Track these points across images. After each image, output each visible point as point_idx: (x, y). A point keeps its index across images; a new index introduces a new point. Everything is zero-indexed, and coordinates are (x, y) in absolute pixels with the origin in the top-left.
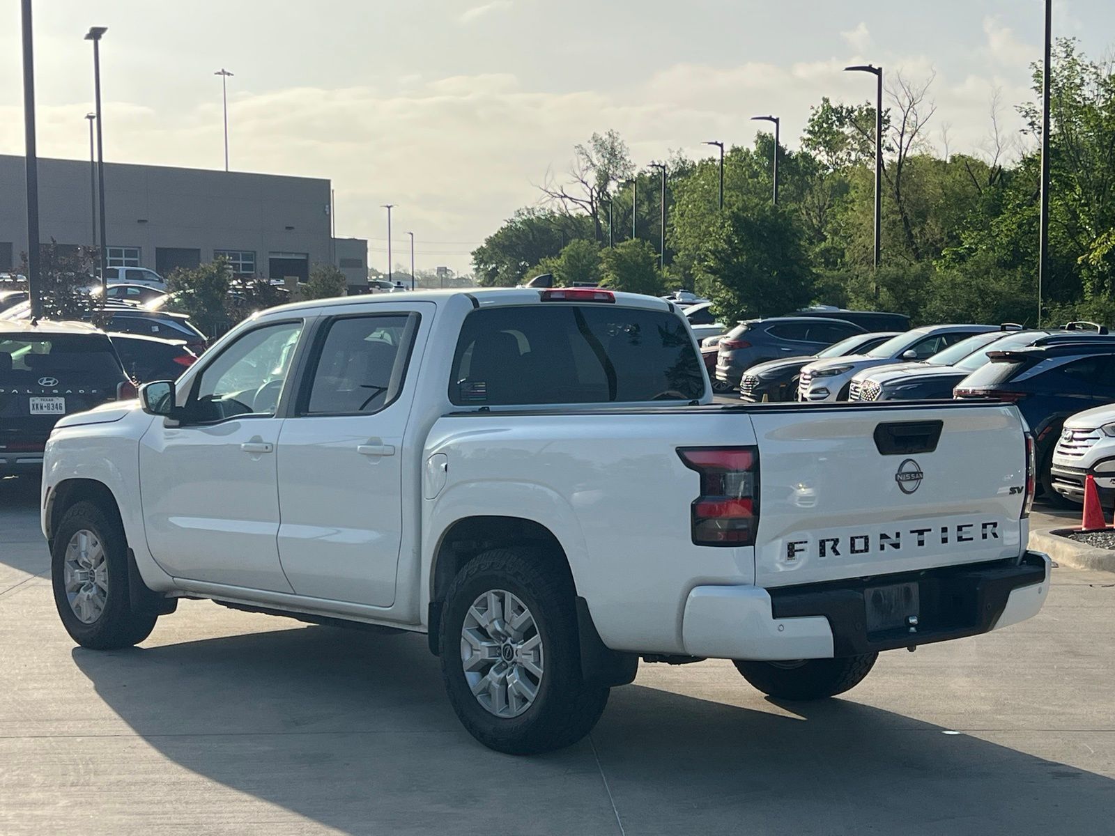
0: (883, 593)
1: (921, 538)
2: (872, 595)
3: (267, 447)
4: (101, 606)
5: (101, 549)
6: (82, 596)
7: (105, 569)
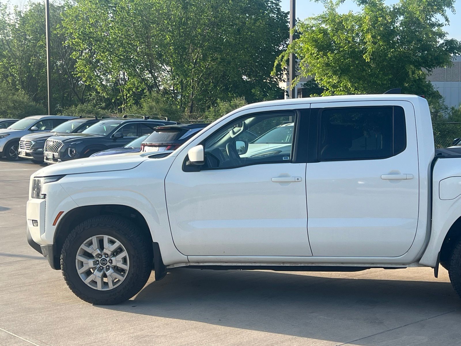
3: (298, 179)
4: (120, 278)
5: (120, 245)
6: (97, 275)
7: (126, 256)
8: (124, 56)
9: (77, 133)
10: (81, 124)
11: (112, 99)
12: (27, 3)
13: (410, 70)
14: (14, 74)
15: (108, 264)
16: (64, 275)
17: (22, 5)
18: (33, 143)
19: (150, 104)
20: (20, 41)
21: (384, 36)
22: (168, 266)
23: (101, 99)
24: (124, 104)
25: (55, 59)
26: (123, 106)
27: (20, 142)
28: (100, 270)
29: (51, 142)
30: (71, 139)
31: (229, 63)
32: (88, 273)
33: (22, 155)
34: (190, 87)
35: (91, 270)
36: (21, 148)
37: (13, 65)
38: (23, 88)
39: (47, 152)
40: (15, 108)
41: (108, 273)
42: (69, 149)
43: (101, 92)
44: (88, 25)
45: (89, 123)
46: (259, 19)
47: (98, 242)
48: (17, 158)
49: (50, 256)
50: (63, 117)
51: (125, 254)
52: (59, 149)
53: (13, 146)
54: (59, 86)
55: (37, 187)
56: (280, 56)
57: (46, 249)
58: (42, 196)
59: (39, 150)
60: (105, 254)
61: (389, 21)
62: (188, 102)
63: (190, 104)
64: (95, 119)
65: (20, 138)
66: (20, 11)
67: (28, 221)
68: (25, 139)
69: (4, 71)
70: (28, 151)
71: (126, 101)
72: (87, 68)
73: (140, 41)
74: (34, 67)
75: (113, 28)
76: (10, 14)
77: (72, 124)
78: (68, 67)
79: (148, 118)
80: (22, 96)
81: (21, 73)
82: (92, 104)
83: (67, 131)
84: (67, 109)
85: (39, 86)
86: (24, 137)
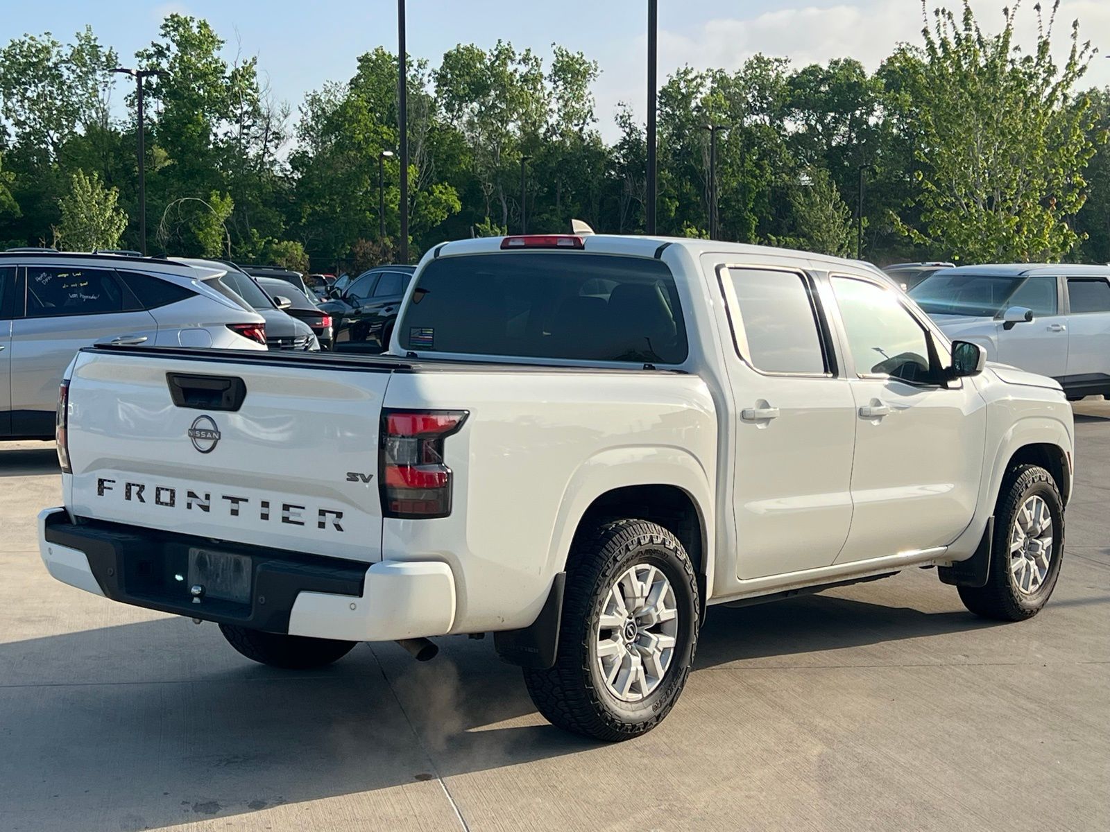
0: (210, 558)
1: (235, 506)
2: (196, 555)
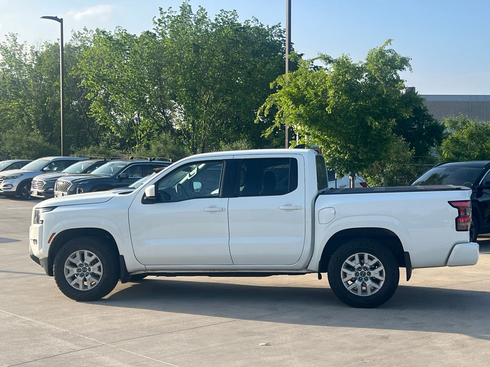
3: (222, 209)
4: (96, 282)
5: (96, 257)
6: (79, 279)
7: (100, 266)
8: (137, 98)
9: (86, 173)
10: (90, 165)
11: (126, 140)
12: (44, 44)
13: (369, 121)
14: (29, 114)
15: (88, 271)
16: (56, 279)
17: (39, 46)
18: (45, 183)
19: (158, 146)
20: (36, 81)
21: (346, 91)
22: (132, 273)
23: (116, 139)
24: (138, 144)
25: (70, 99)
26: (137, 146)
27: (32, 182)
28: (82, 275)
29: (60, 182)
30: (80, 179)
31: (239, 105)
32: (73, 278)
33: (34, 194)
34: (201, 128)
35: (75, 275)
36: (33, 188)
37: (29, 105)
38: (38, 127)
39: (57, 192)
40: (29, 149)
41: (87, 278)
42: (78, 188)
43: (115, 132)
44: (103, 67)
45: (99, 164)
46: (269, 62)
47: (81, 256)
48: (30, 198)
49: (45, 266)
50: (75, 158)
51: (99, 264)
52: (68, 189)
53: (26, 186)
54: (74, 126)
55: (37, 215)
56: (262, 106)
57: (43, 261)
58: (41, 222)
59: (50, 189)
60: (86, 264)
61: (349, 79)
62: (200, 143)
63: (201, 145)
64: (104, 160)
65: (33, 178)
66: (37, 52)
67: (31, 241)
68: (37, 179)
69: (20, 111)
70: (40, 191)
71: (140, 141)
72: (101, 108)
73: (152, 84)
74: (50, 107)
75: (126, 71)
76: (26, 54)
77: (82, 165)
78: (84, 108)
79: (154, 159)
80: (36, 137)
81: (36, 113)
82: (103, 145)
83: (77, 172)
84: (79, 150)
85: (54, 126)
86: (36, 177)
